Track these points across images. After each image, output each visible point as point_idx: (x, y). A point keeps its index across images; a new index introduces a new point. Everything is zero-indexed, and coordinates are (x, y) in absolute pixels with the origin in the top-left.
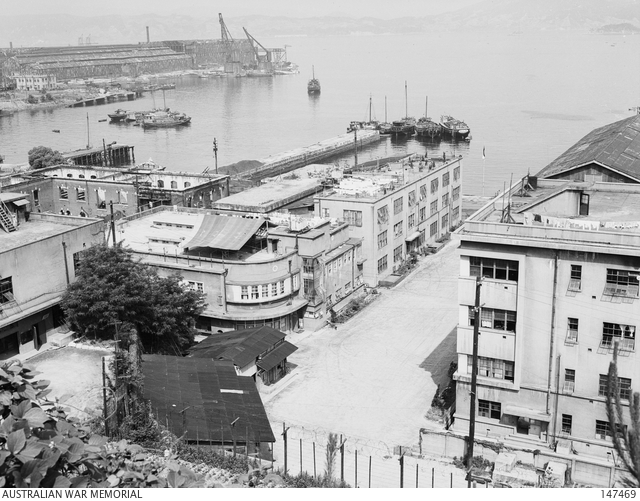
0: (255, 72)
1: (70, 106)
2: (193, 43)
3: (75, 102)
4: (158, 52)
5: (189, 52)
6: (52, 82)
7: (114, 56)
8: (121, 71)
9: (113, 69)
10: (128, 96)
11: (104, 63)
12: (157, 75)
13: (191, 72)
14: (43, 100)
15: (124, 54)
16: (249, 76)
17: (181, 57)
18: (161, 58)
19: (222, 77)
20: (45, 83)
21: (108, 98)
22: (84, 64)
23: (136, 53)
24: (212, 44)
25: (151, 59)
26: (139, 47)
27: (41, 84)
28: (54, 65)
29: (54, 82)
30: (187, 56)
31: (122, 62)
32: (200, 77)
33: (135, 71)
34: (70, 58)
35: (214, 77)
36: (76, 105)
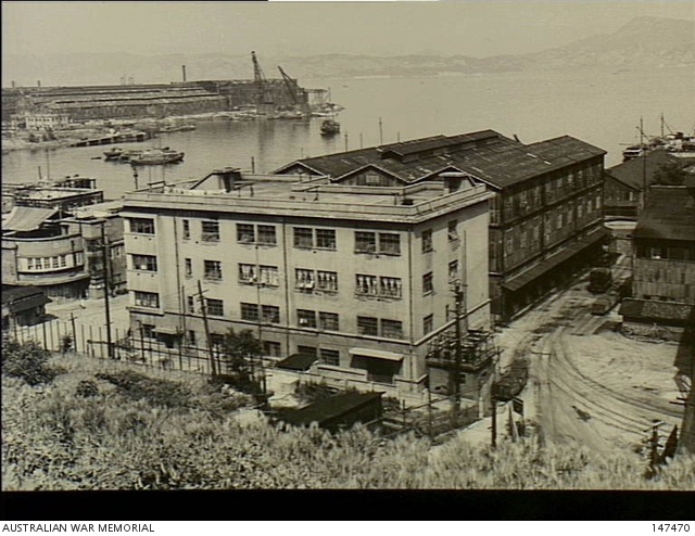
0: (290, 114)
1: (72, 146)
2: (229, 83)
3: (79, 141)
4: (190, 93)
5: (224, 93)
6: (63, 122)
7: (140, 96)
8: (146, 112)
9: (135, 110)
10: (138, 136)
11: (127, 103)
12: (185, 117)
13: (224, 113)
14: (45, 139)
15: (152, 95)
16: (282, 118)
17: (215, 98)
18: (191, 99)
19: (253, 119)
20: (56, 123)
21: (115, 138)
22: (104, 104)
23: (165, 93)
24: (249, 85)
25: (180, 100)
26: (171, 87)
27: (51, 124)
28: (71, 105)
29: (65, 121)
30: (221, 97)
31: (148, 102)
32: (231, 119)
33: (162, 112)
34: (90, 98)
35: (245, 119)
36: (79, 145)
